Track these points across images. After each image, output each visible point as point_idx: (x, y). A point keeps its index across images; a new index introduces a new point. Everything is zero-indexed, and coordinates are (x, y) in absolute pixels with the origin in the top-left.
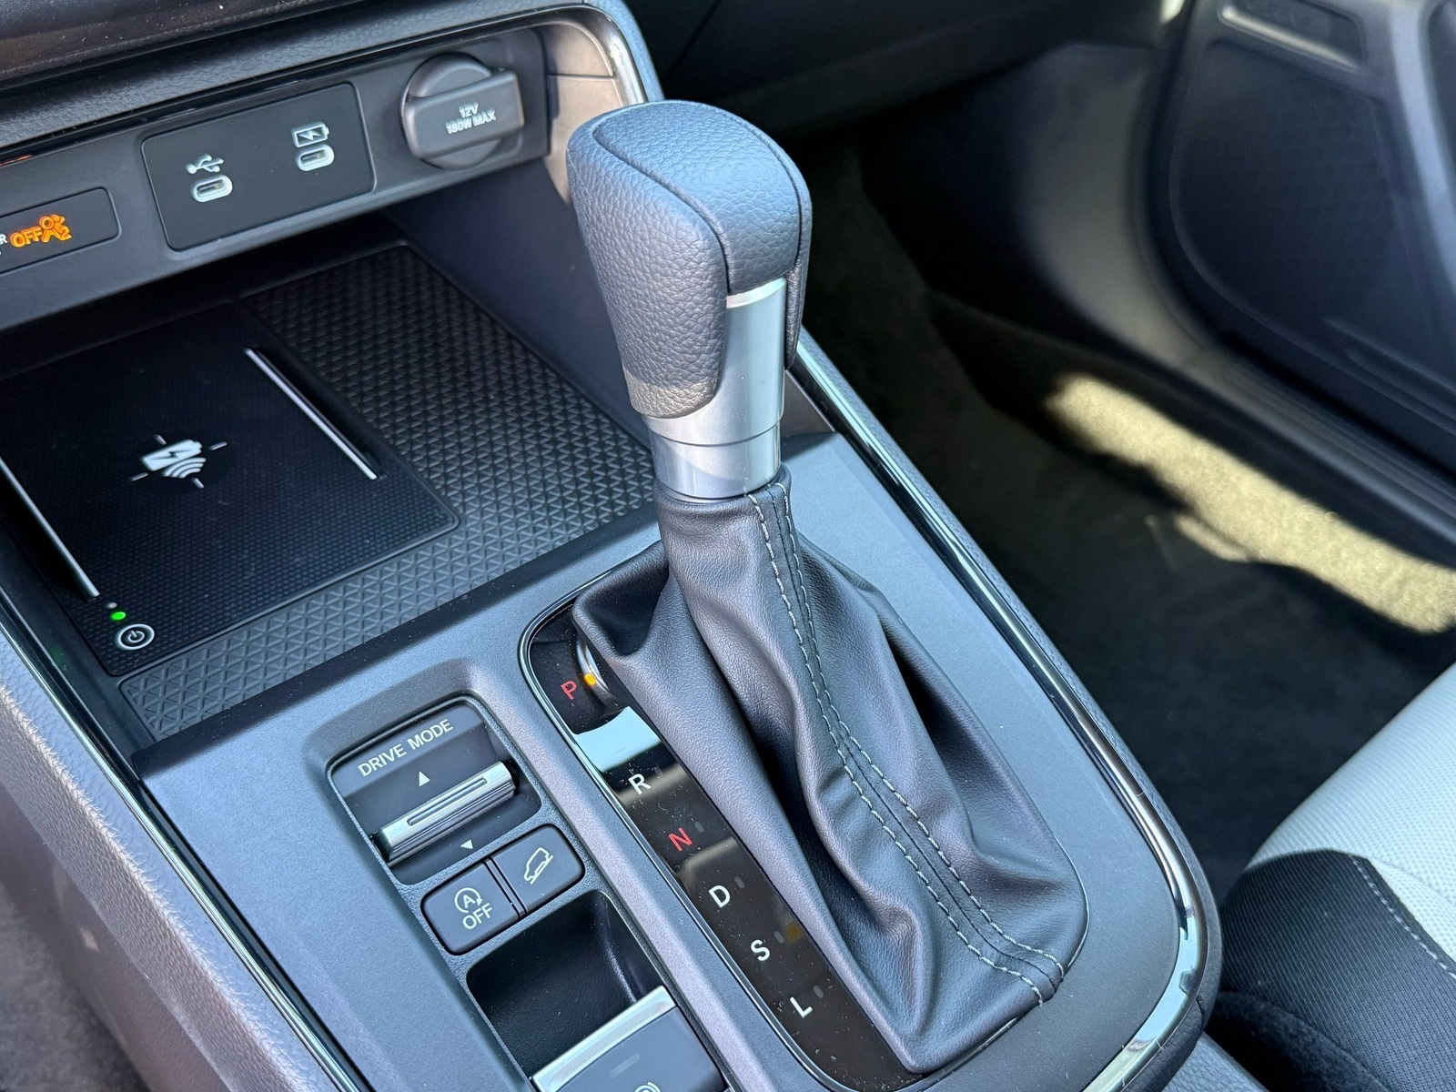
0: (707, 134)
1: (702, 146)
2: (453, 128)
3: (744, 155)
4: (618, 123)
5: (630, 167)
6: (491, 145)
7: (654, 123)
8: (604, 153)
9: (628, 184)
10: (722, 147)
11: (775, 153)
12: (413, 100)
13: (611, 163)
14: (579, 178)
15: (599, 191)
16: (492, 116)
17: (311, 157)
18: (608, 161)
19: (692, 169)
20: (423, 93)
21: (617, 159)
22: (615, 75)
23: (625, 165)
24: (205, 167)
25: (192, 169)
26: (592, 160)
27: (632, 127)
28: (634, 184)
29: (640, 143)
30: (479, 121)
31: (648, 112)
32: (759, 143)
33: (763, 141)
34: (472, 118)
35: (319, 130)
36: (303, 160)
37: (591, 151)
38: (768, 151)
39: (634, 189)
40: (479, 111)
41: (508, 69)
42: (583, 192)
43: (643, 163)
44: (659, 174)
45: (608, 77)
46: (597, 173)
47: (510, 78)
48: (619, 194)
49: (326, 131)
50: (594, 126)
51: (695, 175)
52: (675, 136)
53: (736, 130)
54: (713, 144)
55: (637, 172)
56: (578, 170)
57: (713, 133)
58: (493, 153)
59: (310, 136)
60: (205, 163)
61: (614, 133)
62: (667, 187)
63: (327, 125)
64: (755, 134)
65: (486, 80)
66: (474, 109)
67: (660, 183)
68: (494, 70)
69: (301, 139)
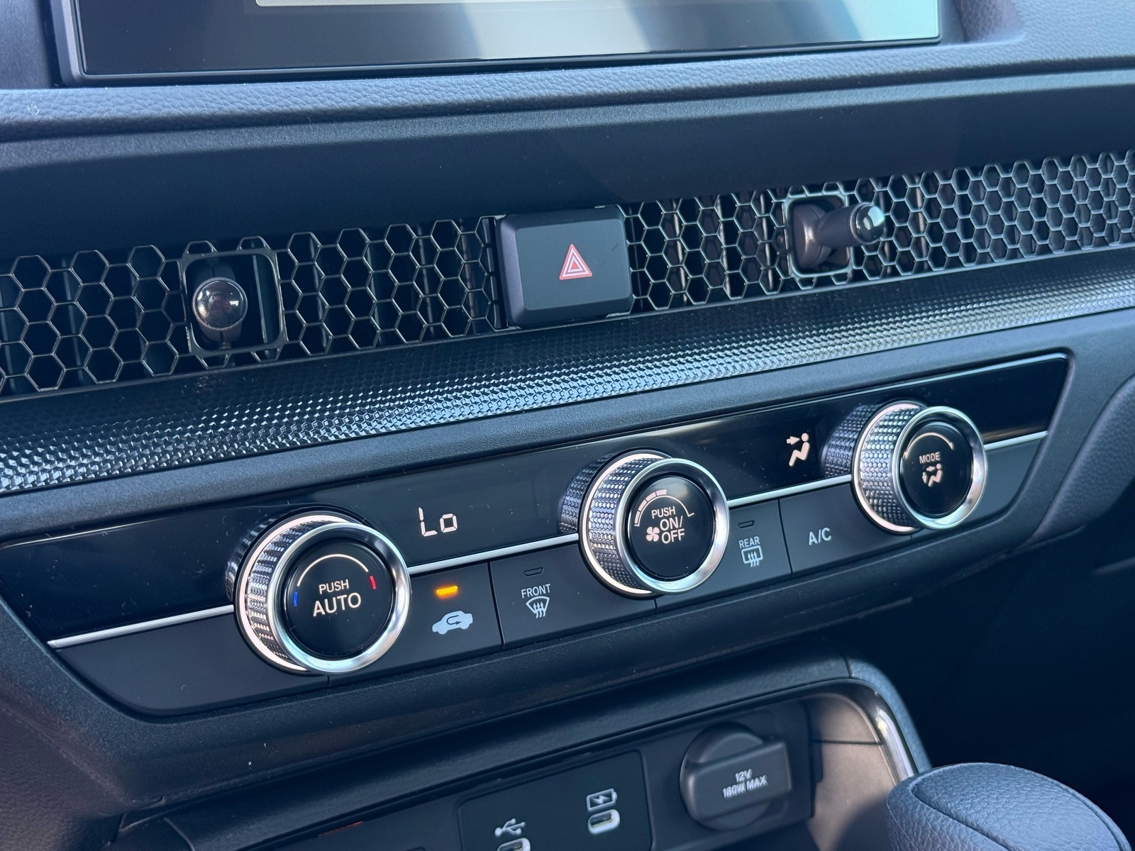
0: (1025, 792)
1: (1022, 802)
2: (729, 792)
3: (1064, 811)
4: (936, 783)
5: (956, 821)
6: (762, 808)
7: (971, 782)
8: (928, 809)
9: (956, 837)
10: (1042, 803)
11: (1092, 809)
12: (693, 767)
13: (937, 818)
14: (904, 832)
15: (925, 844)
16: (763, 781)
17: (600, 821)
18: (933, 816)
19: (1017, 823)
20: (702, 760)
21: (942, 815)
22: (882, 742)
23: (951, 819)
24: (509, 829)
25: (498, 832)
26: (917, 815)
27: (951, 786)
28: (962, 837)
29: (962, 800)
30: (753, 785)
31: (961, 772)
32: (1076, 801)
33: (1079, 799)
34: (746, 783)
35: (609, 796)
36: (593, 824)
37: (915, 807)
38: (1085, 807)
39: (963, 842)
40: (753, 777)
41: (778, 738)
42: (908, 845)
43: (969, 817)
44: (986, 828)
45: (874, 743)
46: (923, 828)
47: (779, 746)
48: (947, 847)
49: (614, 796)
50: (911, 785)
51: (1021, 829)
52: (994, 794)
53: (1050, 788)
54: (1032, 801)
55: (964, 826)
56: (902, 824)
57: (1029, 791)
58: (764, 816)
59: (601, 800)
60: (509, 826)
61: (934, 791)
62: (995, 839)
63: (615, 791)
64: (1069, 792)
65: (758, 748)
66: (748, 774)
67: (988, 836)
68: (767, 739)
69: (593, 804)
